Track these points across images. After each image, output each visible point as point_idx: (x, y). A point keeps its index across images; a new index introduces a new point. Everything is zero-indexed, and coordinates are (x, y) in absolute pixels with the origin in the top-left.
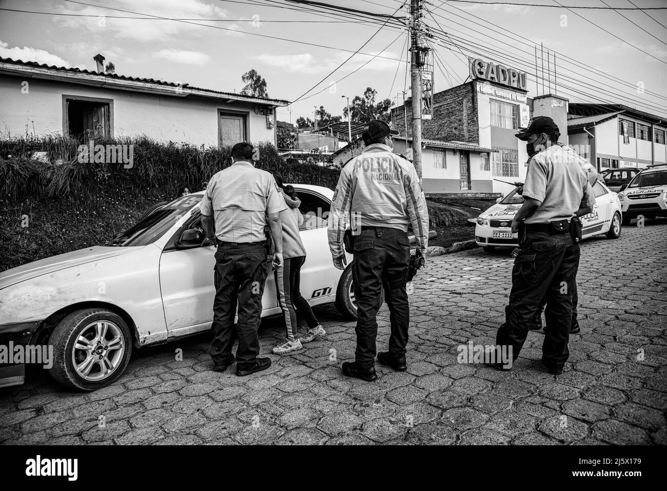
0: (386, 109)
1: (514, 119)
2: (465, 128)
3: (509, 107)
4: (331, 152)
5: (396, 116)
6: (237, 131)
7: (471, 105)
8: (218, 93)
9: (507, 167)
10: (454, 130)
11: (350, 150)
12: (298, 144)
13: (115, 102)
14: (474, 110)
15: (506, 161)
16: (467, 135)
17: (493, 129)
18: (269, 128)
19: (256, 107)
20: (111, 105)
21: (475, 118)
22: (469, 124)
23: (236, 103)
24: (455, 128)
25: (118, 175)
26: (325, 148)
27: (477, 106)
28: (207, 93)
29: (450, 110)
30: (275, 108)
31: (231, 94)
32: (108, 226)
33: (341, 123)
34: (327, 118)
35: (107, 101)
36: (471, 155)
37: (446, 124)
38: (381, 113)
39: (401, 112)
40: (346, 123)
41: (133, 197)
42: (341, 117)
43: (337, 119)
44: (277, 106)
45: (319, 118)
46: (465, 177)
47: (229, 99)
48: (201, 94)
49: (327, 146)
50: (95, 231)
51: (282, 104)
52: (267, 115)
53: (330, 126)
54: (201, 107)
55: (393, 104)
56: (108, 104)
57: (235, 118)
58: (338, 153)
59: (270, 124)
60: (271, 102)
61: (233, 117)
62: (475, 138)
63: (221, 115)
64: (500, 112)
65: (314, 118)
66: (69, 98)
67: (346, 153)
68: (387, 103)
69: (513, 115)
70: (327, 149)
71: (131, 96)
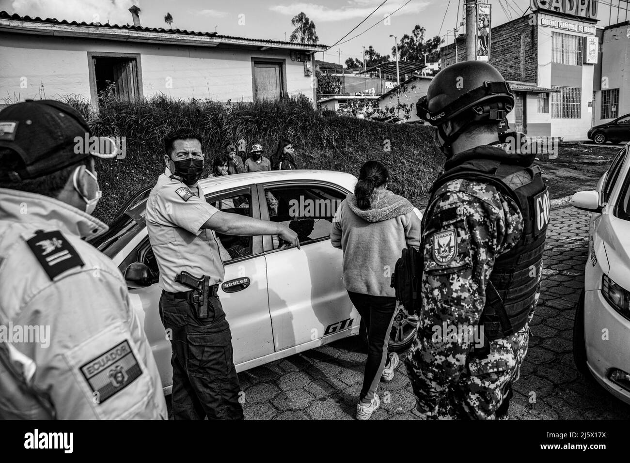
0: (435, 46)
1: (579, 54)
2: (522, 66)
3: (574, 40)
4: (377, 95)
5: (446, 55)
6: (273, 81)
7: (529, 40)
8: (250, 40)
9: (568, 108)
10: (509, 69)
11: (397, 94)
12: (344, 88)
13: (142, 56)
14: (533, 46)
15: (568, 101)
16: (523, 75)
17: (555, 66)
18: (307, 76)
19: (293, 53)
20: (138, 60)
21: (534, 55)
22: (526, 61)
23: (271, 51)
24: (511, 67)
25: (133, 140)
26: (372, 90)
27: (537, 41)
28: (238, 41)
29: (506, 47)
30: (313, 54)
31: (264, 41)
32: (122, 197)
33: (390, 63)
34: (376, 58)
35: (134, 56)
36: (528, 96)
37: (500, 63)
38: (430, 51)
39: (451, 51)
40: (394, 63)
41: (150, 164)
42: (389, 57)
43: (385, 58)
44: (316, 52)
45: (368, 58)
46: (520, 121)
47: (262, 47)
48: (232, 42)
49: (373, 89)
50: (108, 204)
51: (320, 49)
52: (304, 62)
53: (379, 67)
54: (233, 56)
55: (443, 41)
56: (135, 59)
57: (270, 66)
58: (384, 97)
59: (308, 71)
60: (308, 47)
61: (268, 66)
62: (533, 77)
63: (255, 64)
64: (563, 47)
65: (363, 58)
66: (95, 55)
67: (391, 97)
68: (437, 41)
69: (578, 49)
70: (374, 91)
71: (159, 49)
